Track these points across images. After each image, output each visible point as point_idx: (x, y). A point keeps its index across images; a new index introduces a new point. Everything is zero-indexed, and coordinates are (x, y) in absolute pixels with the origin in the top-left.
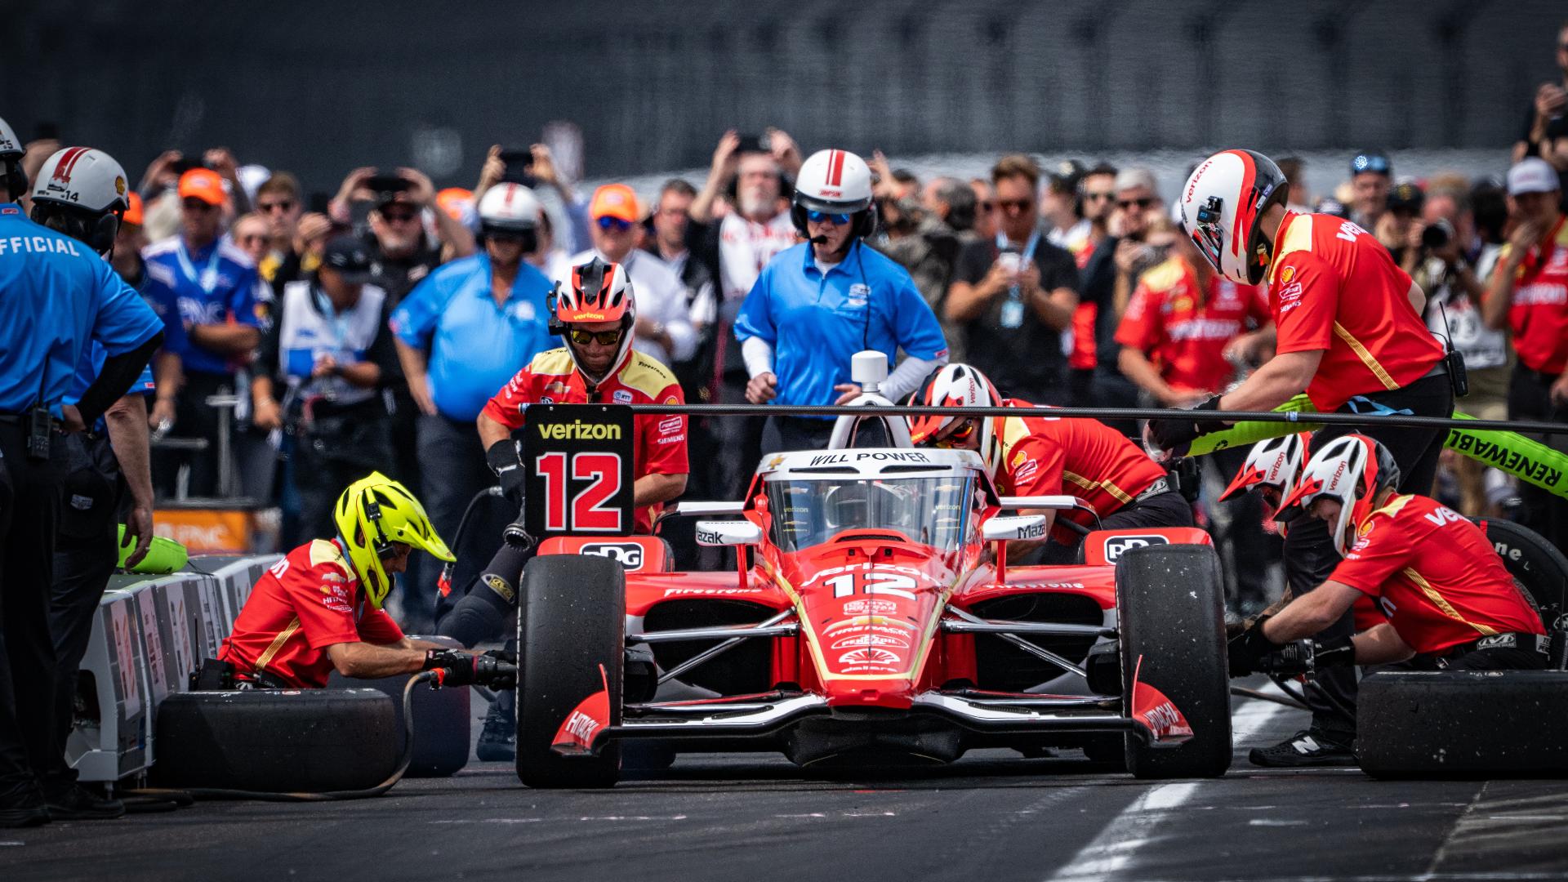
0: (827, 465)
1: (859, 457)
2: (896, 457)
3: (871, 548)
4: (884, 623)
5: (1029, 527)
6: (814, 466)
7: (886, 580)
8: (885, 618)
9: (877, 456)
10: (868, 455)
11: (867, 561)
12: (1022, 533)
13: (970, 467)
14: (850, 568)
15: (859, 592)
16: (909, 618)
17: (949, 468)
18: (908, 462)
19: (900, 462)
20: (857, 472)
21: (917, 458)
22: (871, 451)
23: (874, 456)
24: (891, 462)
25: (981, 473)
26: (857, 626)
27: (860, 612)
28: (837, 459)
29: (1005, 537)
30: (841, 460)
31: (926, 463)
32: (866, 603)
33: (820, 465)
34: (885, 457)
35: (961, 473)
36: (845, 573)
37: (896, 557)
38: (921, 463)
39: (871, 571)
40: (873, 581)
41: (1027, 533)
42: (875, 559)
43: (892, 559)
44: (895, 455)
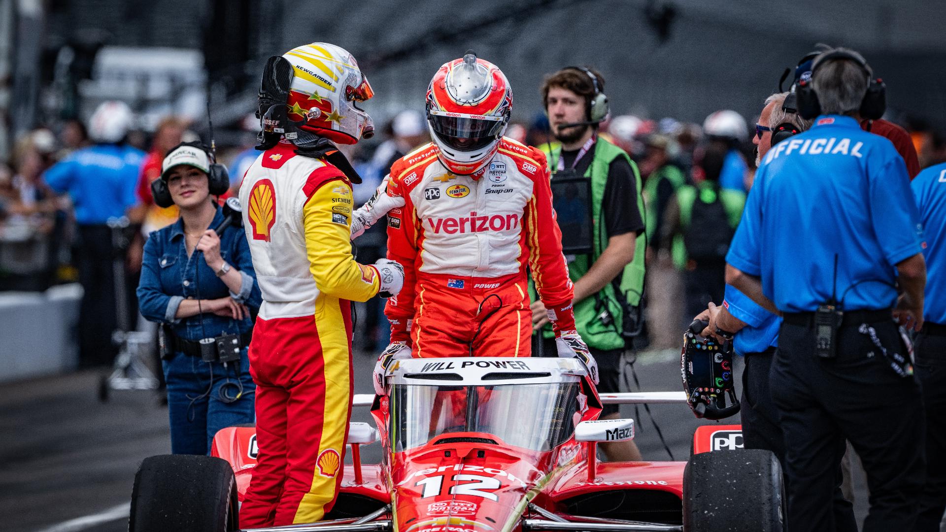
0: (436, 372)
1: (464, 365)
2: (497, 365)
3: (463, 449)
4: (461, 524)
5: (616, 430)
6: (424, 372)
7: (473, 481)
8: (464, 519)
9: (481, 364)
10: (472, 363)
11: (458, 463)
12: (610, 436)
13: (570, 374)
14: (442, 469)
15: (445, 494)
16: (488, 518)
17: (548, 374)
18: (509, 369)
19: (501, 370)
20: (461, 378)
21: (518, 366)
22: (475, 359)
23: (478, 364)
24: (492, 369)
25: (582, 377)
26: (435, 527)
27: (442, 512)
28: (445, 366)
29: (593, 439)
30: (448, 368)
31: (526, 371)
32: (448, 504)
33: (429, 372)
34: (488, 365)
35: (560, 379)
36: (436, 474)
37: (488, 459)
38: (521, 371)
39: (462, 472)
40: (461, 482)
41: (615, 435)
42: (466, 460)
43: (484, 461)
44: (497, 363)
